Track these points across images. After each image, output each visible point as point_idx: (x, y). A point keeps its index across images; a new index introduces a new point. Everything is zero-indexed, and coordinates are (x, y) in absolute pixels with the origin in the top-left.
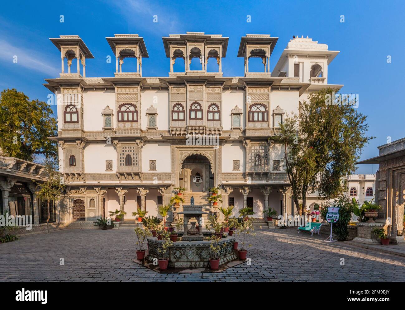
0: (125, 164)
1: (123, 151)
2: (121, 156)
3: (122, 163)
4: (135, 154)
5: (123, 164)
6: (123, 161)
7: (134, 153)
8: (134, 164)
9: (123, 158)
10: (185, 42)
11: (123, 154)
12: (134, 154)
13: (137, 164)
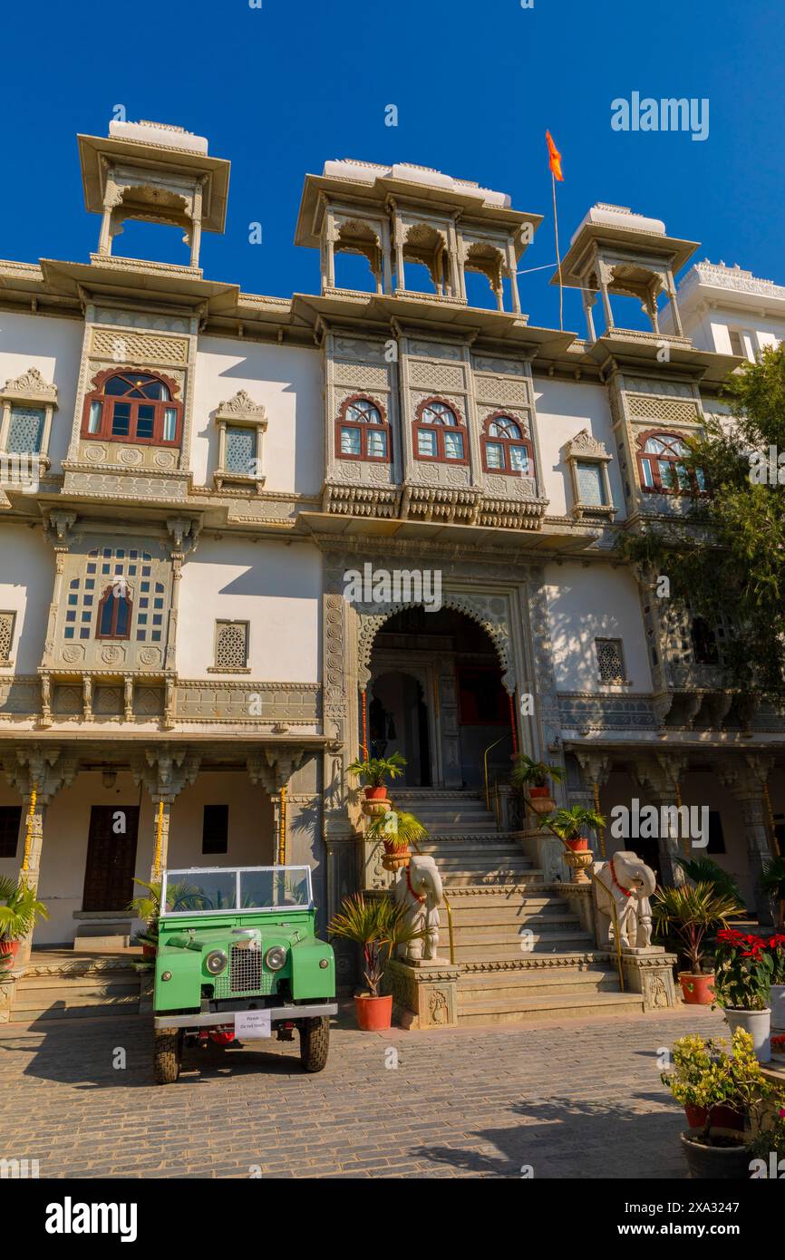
0: (93, 633)
1: (92, 568)
2: (74, 592)
3: (78, 624)
4: (153, 587)
5: (85, 633)
6: (87, 617)
7: (146, 579)
8: (141, 635)
9: (88, 600)
10: (383, 205)
11: (90, 584)
12: (145, 587)
13: (156, 636)
